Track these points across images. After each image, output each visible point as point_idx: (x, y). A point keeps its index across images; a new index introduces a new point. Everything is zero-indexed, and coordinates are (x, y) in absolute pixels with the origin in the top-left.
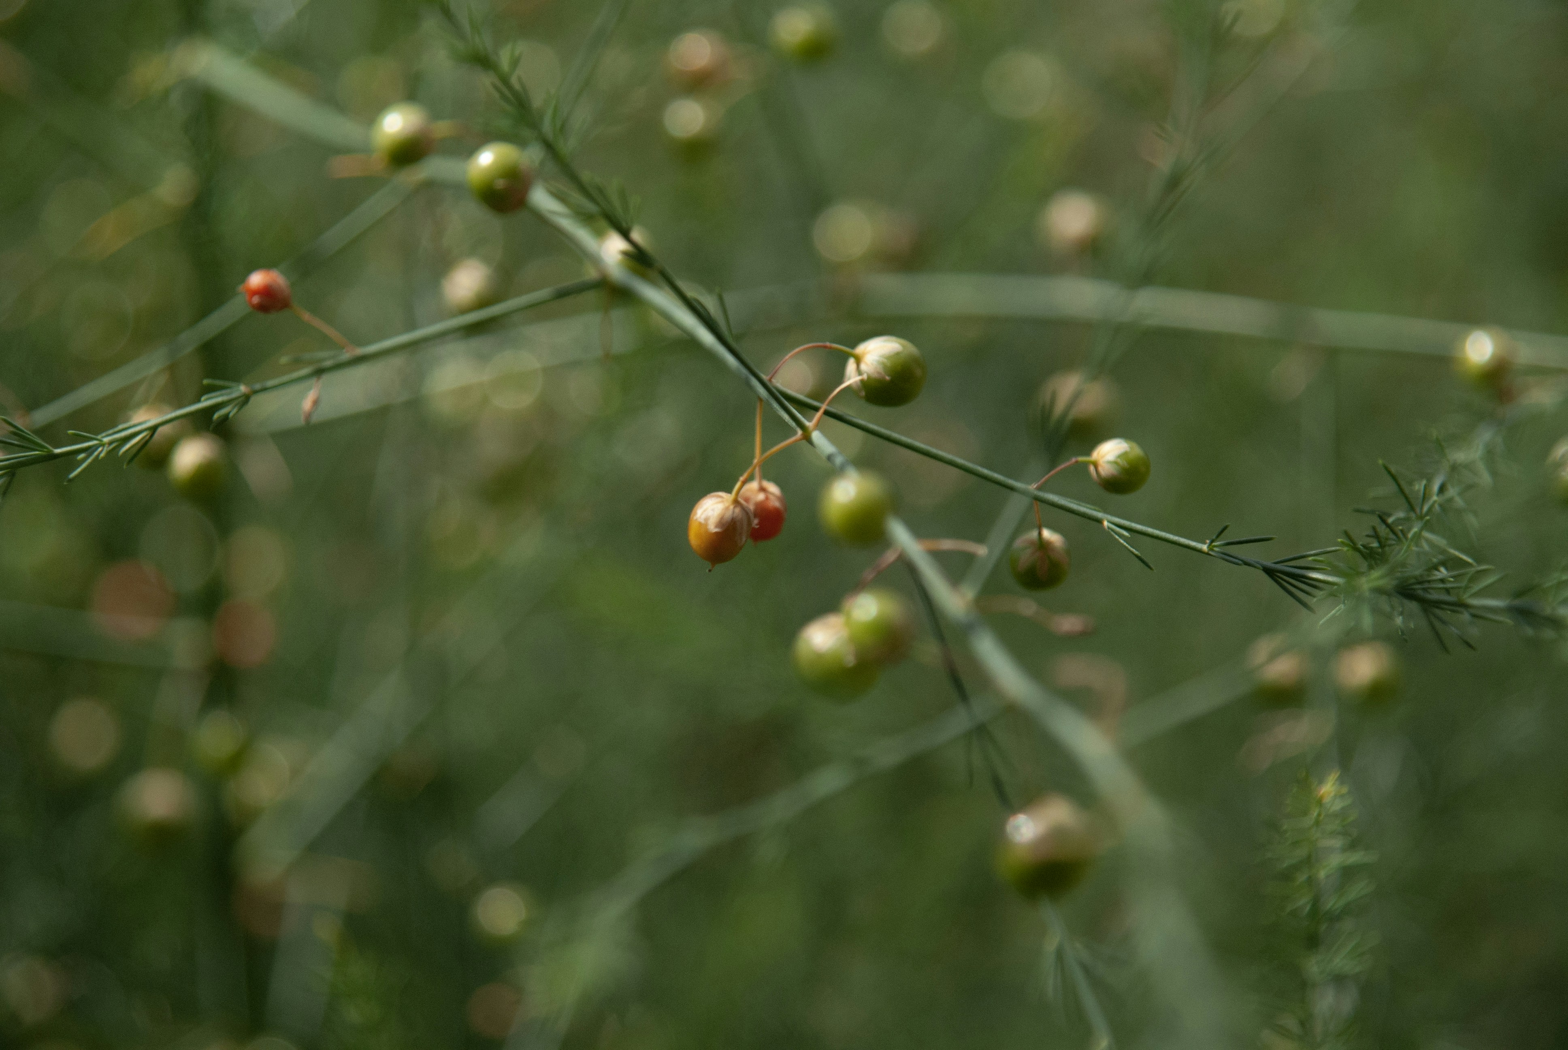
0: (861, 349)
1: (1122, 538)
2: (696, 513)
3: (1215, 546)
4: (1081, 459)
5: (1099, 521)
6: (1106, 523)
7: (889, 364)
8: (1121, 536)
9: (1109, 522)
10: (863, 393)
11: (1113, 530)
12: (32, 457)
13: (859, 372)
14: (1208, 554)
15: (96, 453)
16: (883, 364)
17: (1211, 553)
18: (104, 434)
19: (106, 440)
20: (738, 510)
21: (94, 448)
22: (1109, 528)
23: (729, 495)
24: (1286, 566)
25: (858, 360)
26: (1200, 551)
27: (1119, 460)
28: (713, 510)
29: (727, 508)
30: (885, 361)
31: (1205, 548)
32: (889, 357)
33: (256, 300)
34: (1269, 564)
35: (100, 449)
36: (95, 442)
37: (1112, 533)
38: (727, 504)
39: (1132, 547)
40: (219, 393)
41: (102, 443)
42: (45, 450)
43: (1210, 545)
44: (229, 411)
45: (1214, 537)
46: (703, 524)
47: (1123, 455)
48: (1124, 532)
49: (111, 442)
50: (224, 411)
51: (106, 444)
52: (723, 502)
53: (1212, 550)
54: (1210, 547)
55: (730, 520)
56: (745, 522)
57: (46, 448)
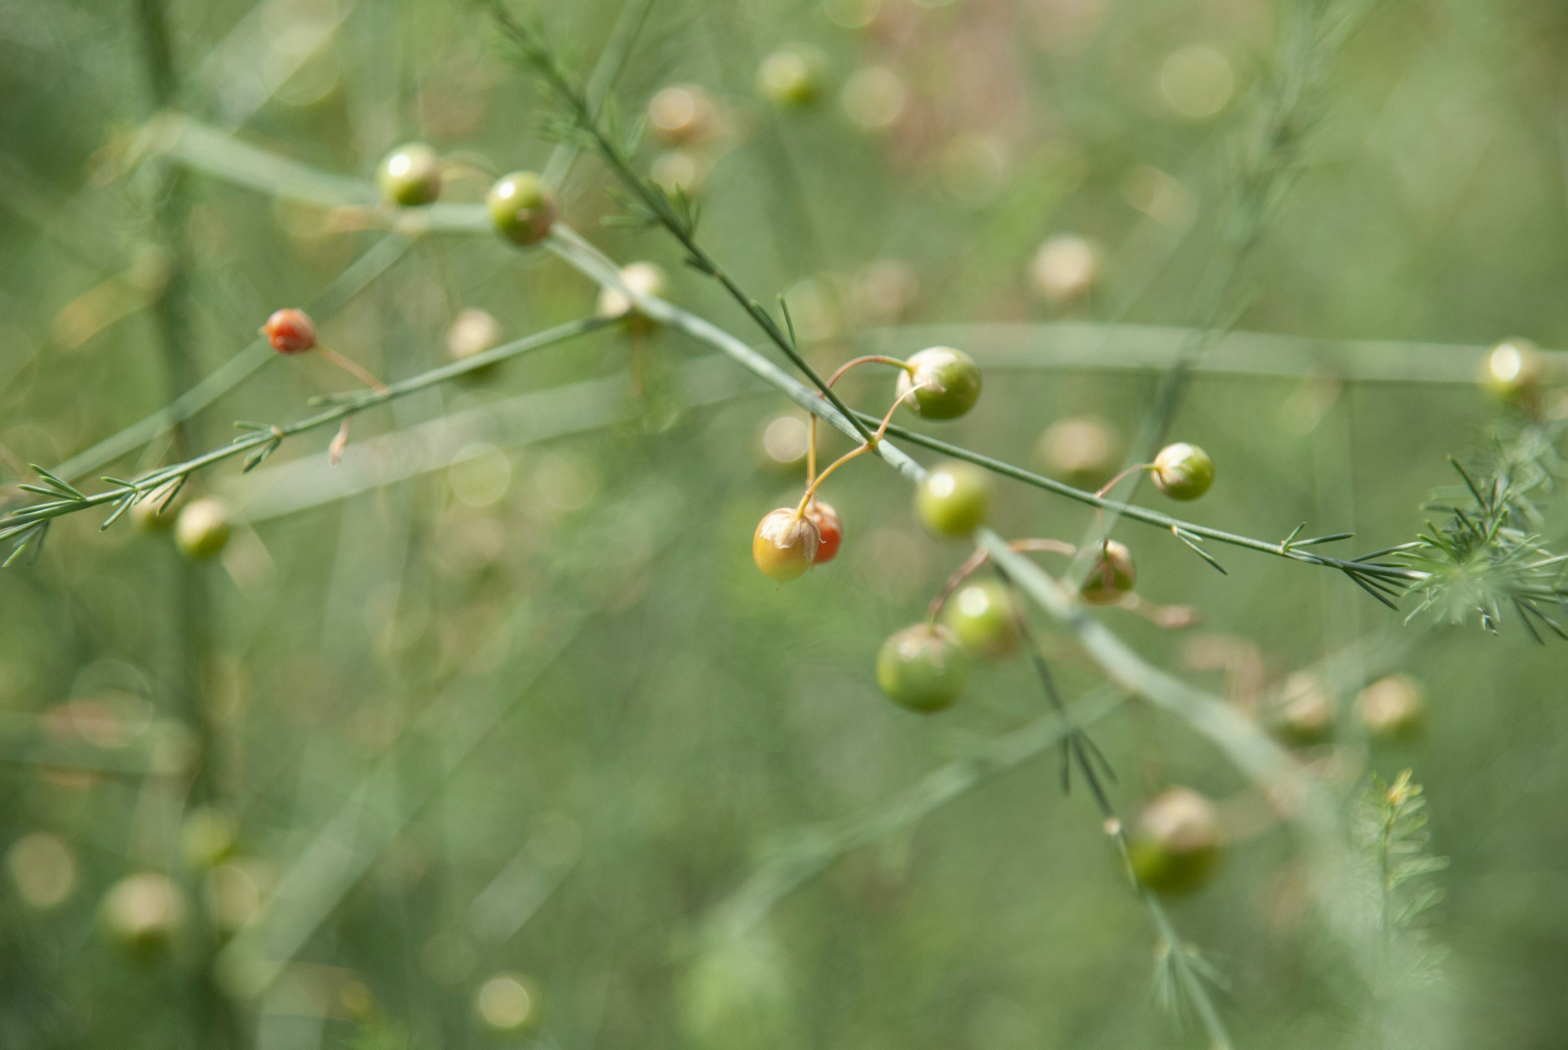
0: (912, 361)
1: (1194, 543)
2: (761, 531)
3: (1292, 547)
4: (1144, 466)
5: (1168, 527)
6: (1175, 530)
7: (944, 375)
8: (1192, 540)
9: (1178, 527)
10: (918, 407)
11: (1183, 535)
12: (67, 505)
13: (913, 384)
14: (1284, 556)
15: (129, 500)
16: (939, 376)
17: (1287, 554)
18: (135, 481)
19: (138, 486)
20: (805, 525)
21: (127, 495)
22: (1179, 534)
23: (794, 510)
24: (1366, 564)
25: (911, 373)
26: (1275, 553)
27: (1184, 465)
28: (780, 527)
29: (794, 524)
30: (940, 372)
31: (1280, 549)
32: (944, 368)
33: (277, 339)
34: (1348, 562)
35: (133, 496)
36: (128, 489)
37: (1183, 539)
38: (793, 520)
39: (1204, 551)
40: (249, 435)
41: (135, 490)
42: (78, 498)
43: (1286, 546)
44: (260, 455)
45: (1290, 538)
46: (770, 541)
47: (1188, 460)
48: (1198, 538)
49: (143, 489)
50: (254, 454)
51: (138, 490)
52: (789, 517)
53: (1288, 551)
54: (1286, 548)
55: (797, 536)
56: (813, 537)
57: (79, 496)
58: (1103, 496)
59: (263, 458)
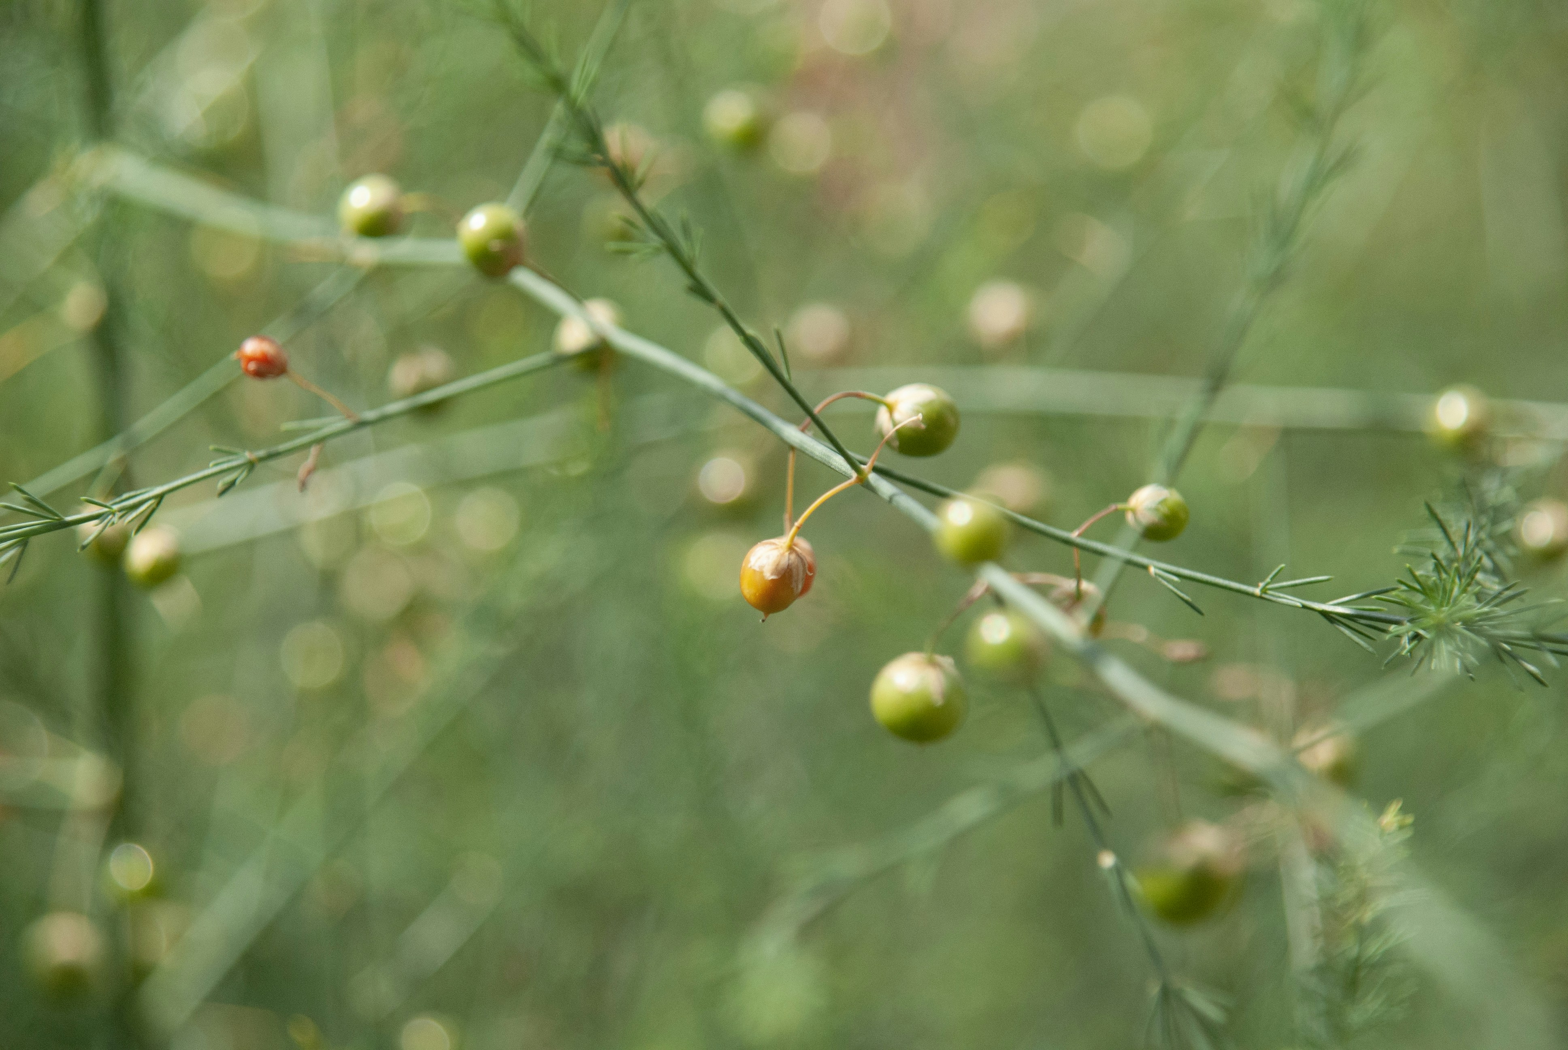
0: (891, 398)
1: (1170, 583)
2: (749, 562)
3: (1269, 589)
4: (1120, 506)
5: (1145, 567)
6: (1152, 570)
7: (923, 412)
8: (1169, 581)
9: (1156, 567)
10: (896, 443)
11: (1160, 576)
12: (45, 525)
13: (893, 420)
14: (1261, 598)
15: (107, 521)
17: (1264, 596)
18: (112, 502)
19: (115, 507)
20: (793, 556)
21: (105, 515)
22: (1156, 574)
23: (783, 542)
24: (1344, 608)
25: (891, 409)
26: (1252, 595)
27: (1158, 507)
28: (768, 557)
29: (782, 555)
30: (920, 409)
31: (1257, 591)
32: (923, 406)
33: (252, 366)
34: (1327, 607)
35: (110, 517)
36: (106, 510)
37: (1160, 579)
38: (782, 551)
39: (1182, 591)
40: (225, 459)
41: (112, 510)
42: (56, 518)
43: (1264, 587)
44: (235, 478)
45: (1268, 580)
46: (758, 572)
47: (1163, 502)
48: (1176, 579)
49: (120, 510)
50: (229, 478)
51: (116, 511)
52: (777, 548)
53: (1265, 593)
54: (1264, 590)
55: (786, 567)
56: (801, 569)
57: (57, 515)
58: (1080, 535)
59: (238, 482)
